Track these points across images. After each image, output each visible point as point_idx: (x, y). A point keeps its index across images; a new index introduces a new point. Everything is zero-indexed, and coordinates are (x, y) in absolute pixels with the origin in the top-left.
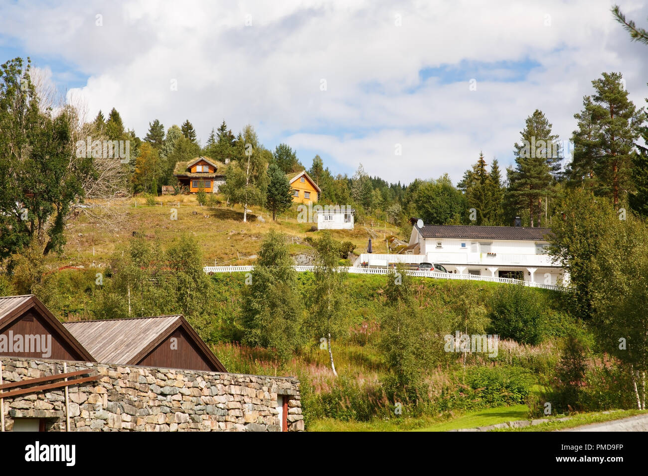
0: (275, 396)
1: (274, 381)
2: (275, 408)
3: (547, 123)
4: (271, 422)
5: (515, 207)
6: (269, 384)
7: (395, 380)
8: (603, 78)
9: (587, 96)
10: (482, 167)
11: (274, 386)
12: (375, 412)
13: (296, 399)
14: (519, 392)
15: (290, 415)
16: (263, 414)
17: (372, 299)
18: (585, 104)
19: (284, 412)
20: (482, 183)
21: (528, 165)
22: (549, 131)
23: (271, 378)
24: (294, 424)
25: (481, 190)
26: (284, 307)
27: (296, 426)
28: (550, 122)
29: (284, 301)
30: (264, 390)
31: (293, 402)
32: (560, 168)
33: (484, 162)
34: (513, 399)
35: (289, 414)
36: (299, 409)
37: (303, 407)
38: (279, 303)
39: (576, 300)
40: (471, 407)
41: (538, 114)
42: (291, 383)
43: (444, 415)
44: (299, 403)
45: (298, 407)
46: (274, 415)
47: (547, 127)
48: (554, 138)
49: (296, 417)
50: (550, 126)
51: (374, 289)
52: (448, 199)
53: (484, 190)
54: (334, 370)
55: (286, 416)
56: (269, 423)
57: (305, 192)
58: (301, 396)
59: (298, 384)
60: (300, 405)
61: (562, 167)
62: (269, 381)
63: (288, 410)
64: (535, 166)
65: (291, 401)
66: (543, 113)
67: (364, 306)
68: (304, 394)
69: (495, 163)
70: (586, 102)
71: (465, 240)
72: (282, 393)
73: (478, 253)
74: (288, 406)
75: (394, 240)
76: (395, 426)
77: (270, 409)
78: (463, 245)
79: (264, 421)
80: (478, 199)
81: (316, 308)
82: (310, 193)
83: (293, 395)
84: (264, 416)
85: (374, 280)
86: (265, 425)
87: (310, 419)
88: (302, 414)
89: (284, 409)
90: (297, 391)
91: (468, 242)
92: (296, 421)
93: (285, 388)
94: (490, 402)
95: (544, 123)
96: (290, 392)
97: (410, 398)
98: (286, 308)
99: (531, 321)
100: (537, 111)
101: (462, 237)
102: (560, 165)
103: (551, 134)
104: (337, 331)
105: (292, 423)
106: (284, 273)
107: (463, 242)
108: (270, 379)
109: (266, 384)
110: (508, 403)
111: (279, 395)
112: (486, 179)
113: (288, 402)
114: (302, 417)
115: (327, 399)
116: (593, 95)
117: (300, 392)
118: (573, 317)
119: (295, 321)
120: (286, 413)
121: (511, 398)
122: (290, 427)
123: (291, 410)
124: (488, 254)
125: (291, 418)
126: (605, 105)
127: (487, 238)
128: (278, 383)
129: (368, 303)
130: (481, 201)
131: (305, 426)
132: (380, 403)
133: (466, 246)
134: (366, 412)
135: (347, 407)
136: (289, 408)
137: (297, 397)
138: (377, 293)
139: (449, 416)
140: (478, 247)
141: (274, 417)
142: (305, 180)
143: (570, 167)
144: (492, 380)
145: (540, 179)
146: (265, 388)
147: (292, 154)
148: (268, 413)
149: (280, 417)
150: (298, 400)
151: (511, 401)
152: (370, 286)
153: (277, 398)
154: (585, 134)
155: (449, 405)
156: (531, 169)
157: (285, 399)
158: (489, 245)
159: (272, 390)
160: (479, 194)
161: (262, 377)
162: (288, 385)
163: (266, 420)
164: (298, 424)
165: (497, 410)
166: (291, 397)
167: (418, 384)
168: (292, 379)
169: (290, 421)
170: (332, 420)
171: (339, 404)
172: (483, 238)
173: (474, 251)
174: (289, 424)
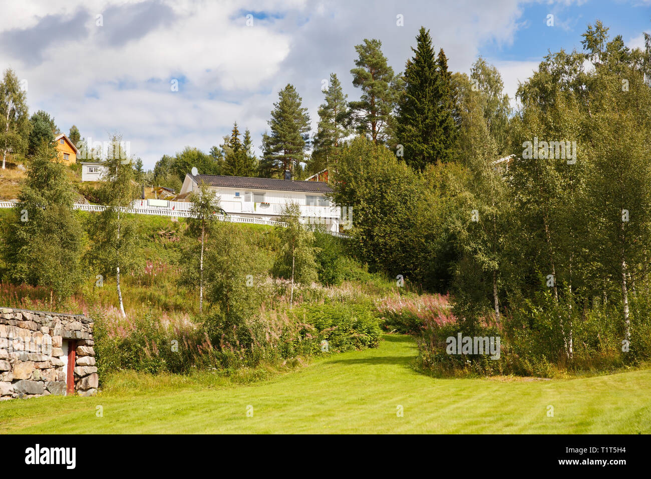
0: (59, 340)
1: (58, 320)
2: (58, 357)
3: (298, 96)
4: (52, 376)
5: (269, 170)
6: (50, 324)
7: (221, 318)
8: (365, 45)
9: (334, 74)
10: (236, 136)
11: (58, 326)
12: (193, 361)
13: (87, 345)
14: (369, 332)
15: (78, 367)
16: (41, 366)
17: (152, 240)
18: (331, 81)
19: (69, 363)
20: (235, 151)
21: (284, 131)
22: (299, 105)
23: (53, 314)
24: (84, 380)
25: (235, 158)
26: (61, 233)
27: (87, 382)
28: (300, 96)
29: (62, 226)
30: (44, 331)
31: (84, 349)
32: (308, 138)
33: (238, 131)
34: (363, 342)
35: (77, 365)
36: (92, 358)
37: (97, 356)
38: (55, 227)
39: (362, 244)
40: (316, 352)
41: (289, 88)
42: (83, 323)
43: (288, 363)
44: (91, 350)
45: (90, 355)
46: (57, 367)
47: (298, 101)
48: (303, 110)
49: (88, 370)
50: (301, 99)
51: (154, 230)
52: (202, 166)
53: (237, 157)
54: (123, 312)
55: (73, 367)
56: (49, 379)
57: (65, 154)
58: (94, 340)
59: (91, 324)
60: (93, 353)
61: (310, 136)
62: (51, 318)
63: (76, 359)
64: (290, 133)
65: (80, 347)
66: (294, 88)
67: (144, 247)
68: (99, 338)
69: (247, 133)
70: (333, 79)
71: (239, 190)
72: (69, 335)
73: (252, 203)
74: (76, 355)
75: (162, 191)
76: (224, 379)
77: (53, 359)
78: (237, 194)
79: (42, 376)
80: (232, 165)
81: (101, 236)
82: (69, 155)
83: (85, 340)
84: (43, 369)
85: (154, 221)
86: (44, 381)
87: (107, 371)
88: (95, 365)
89: (69, 358)
90: (90, 334)
91: (242, 191)
92: (88, 375)
93: (74, 329)
94: (338, 346)
95: (295, 96)
96: (80, 335)
97: (241, 341)
98: (64, 235)
99: (329, 262)
100: (289, 85)
101: (236, 186)
102: (308, 135)
103: (301, 107)
104: (128, 264)
105: (81, 378)
106: (60, 195)
107: (238, 191)
108: (53, 316)
109: (46, 323)
110: (358, 347)
111: (64, 340)
112: (239, 147)
113: (75, 349)
114: (95, 369)
115: (125, 345)
116: (356, 59)
117: (93, 335)
118: (359, 262)
119: (75, 250)
120: (73, 364)
121: (360, 339)
122: (79, 383)
123: (80, 360)
124: (262, 203)
125: (79, 371)
126: (366, 70)
127: (261, 188)
128: (64, 322)
129: (148, 243)
130: (235, 167)
131: (100, 381)
132: (200, 348)
133: (240, 196)
134: (180, 362)
135: (153, 355)
136: (77, 357)
137: (89, 342)
138: (158, 235)
139: (294, 364)
140: (252, 197)
141: (57, 371)
142: (65, 142)
143: (317, 138)
144: (336, 319)
145: (294, 144)
146: (45, 329)
147: (50, 120)
148: (49, 364)
149: (65, 370)
150: (90, 346)
151: (360, 344)
152: (149, 227)
153: (61, 343)
154: (331, 108)
155: (292, 350)
156: (286, 134)
157: (72, 344)
158: (262, 195)
159: (55, 331)
160: (233, 161)
161: (41, 313)
162: (78, 325)
163: (45, 374)
164: (91, 378)
165: (347, 356)
166: (82, 342)
167: (249, 323)
168: (82, 317)
169: (78, 376)
170: (134, 373)
171: (141, 350)
172: (257, 188)
173: (247, 200)
174: (76, 379)
